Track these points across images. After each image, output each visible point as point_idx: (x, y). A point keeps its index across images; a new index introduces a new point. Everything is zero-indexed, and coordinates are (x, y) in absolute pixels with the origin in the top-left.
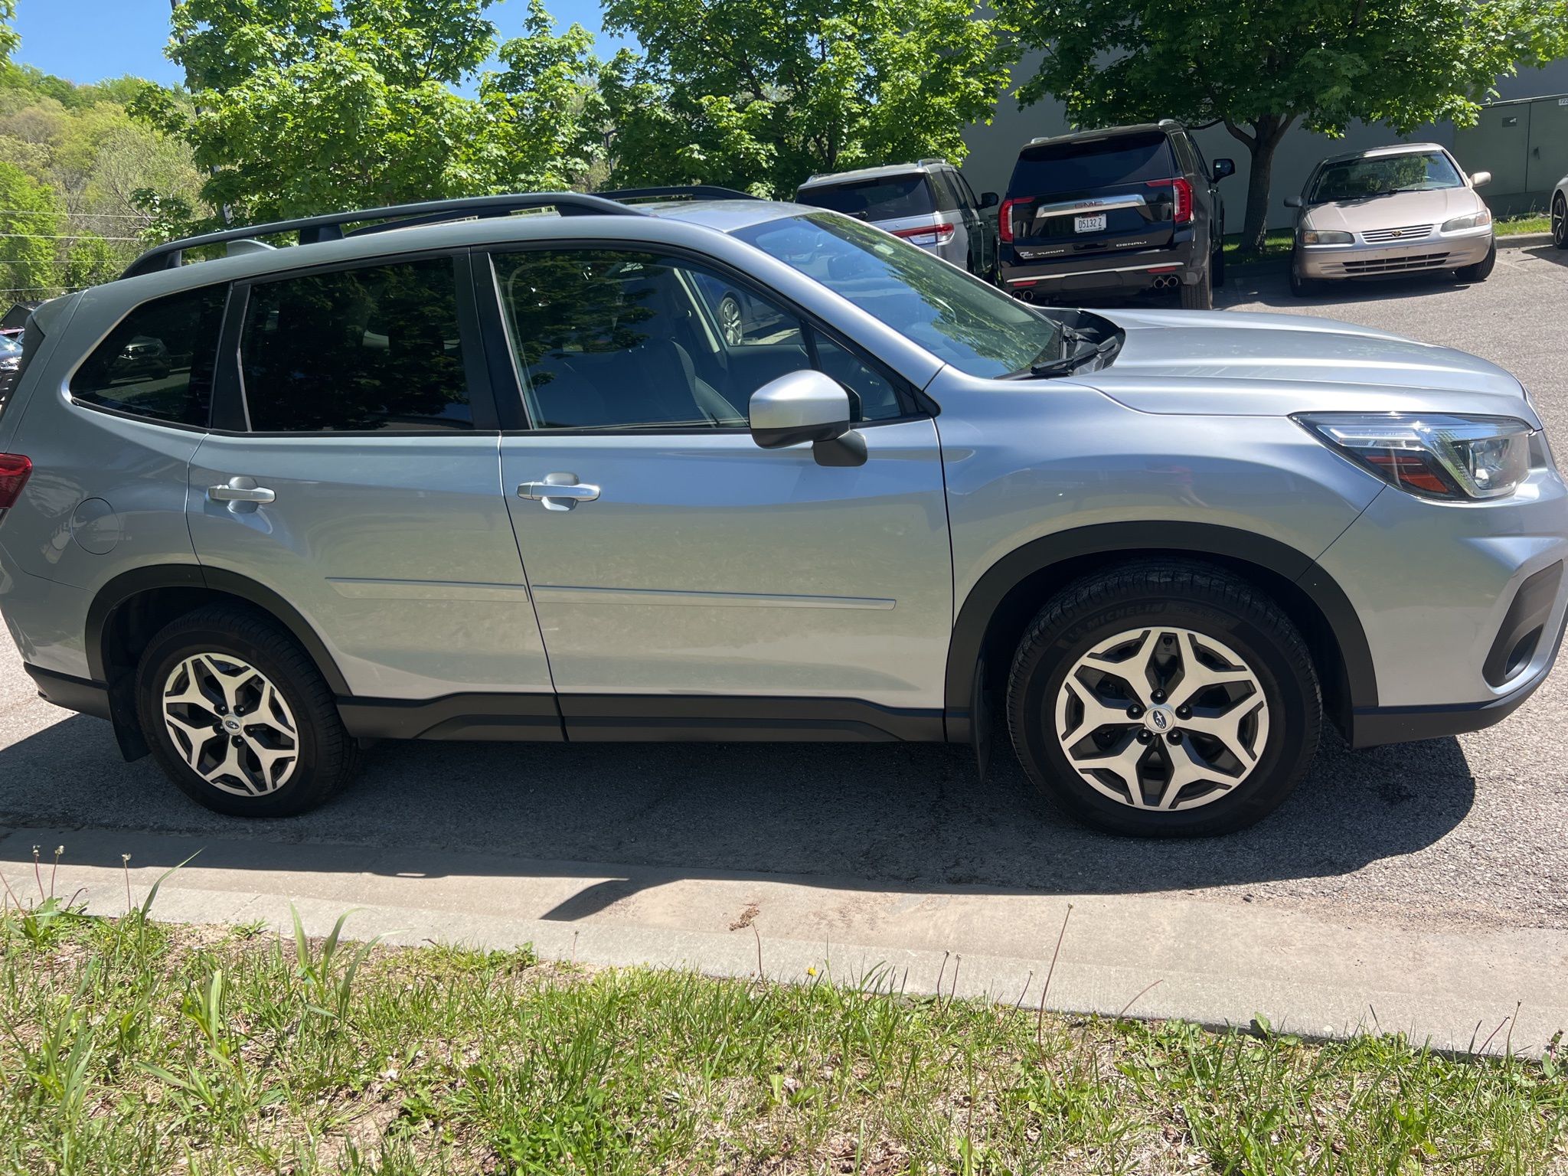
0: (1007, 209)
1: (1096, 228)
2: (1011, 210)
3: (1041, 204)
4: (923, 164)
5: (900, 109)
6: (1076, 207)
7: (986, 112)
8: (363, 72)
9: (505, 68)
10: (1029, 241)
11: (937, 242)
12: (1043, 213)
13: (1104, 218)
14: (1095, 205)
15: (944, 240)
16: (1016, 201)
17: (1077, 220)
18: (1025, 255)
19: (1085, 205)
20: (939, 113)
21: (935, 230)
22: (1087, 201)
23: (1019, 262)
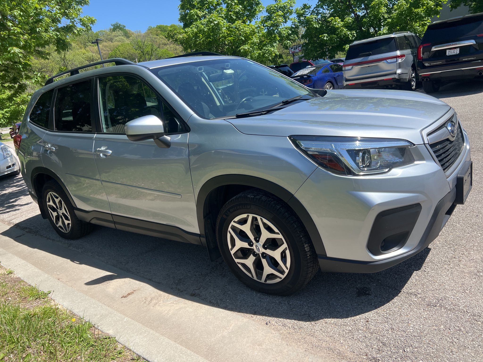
0: (421, 48)
1: (455, 53)
2: (422, 48)
3: (433, 46)
4: (395, 34)
5: (401, 14)
6: (447, 46)
7: (437, 13)
8: (218, 20)
9: (267, 14)
10: (428, 60)
11: (397, 61)
12: (434, 49)
13: (458, 49)
14: (455, 45)
15: (400, 60)
16: (425, 45)
17: (447, 51)
18: (427, 65)
19: (450, 45)
20: (417, 14)
21: (397, 57)
22: (451, 44)
23: (425, 67)
